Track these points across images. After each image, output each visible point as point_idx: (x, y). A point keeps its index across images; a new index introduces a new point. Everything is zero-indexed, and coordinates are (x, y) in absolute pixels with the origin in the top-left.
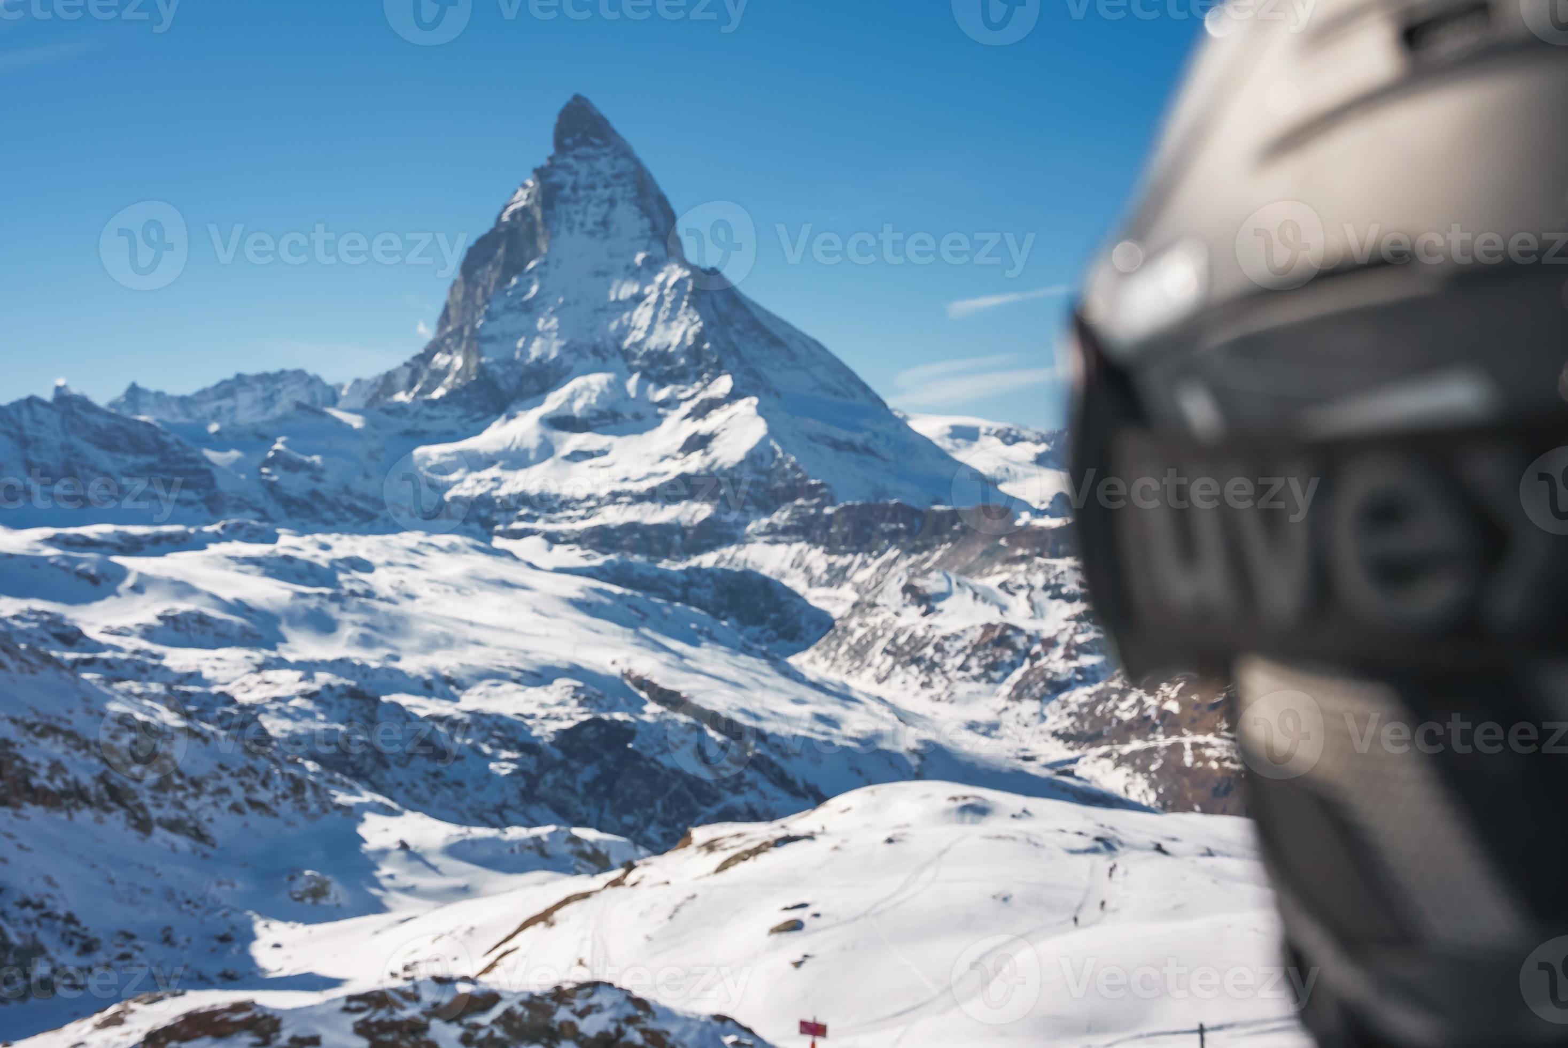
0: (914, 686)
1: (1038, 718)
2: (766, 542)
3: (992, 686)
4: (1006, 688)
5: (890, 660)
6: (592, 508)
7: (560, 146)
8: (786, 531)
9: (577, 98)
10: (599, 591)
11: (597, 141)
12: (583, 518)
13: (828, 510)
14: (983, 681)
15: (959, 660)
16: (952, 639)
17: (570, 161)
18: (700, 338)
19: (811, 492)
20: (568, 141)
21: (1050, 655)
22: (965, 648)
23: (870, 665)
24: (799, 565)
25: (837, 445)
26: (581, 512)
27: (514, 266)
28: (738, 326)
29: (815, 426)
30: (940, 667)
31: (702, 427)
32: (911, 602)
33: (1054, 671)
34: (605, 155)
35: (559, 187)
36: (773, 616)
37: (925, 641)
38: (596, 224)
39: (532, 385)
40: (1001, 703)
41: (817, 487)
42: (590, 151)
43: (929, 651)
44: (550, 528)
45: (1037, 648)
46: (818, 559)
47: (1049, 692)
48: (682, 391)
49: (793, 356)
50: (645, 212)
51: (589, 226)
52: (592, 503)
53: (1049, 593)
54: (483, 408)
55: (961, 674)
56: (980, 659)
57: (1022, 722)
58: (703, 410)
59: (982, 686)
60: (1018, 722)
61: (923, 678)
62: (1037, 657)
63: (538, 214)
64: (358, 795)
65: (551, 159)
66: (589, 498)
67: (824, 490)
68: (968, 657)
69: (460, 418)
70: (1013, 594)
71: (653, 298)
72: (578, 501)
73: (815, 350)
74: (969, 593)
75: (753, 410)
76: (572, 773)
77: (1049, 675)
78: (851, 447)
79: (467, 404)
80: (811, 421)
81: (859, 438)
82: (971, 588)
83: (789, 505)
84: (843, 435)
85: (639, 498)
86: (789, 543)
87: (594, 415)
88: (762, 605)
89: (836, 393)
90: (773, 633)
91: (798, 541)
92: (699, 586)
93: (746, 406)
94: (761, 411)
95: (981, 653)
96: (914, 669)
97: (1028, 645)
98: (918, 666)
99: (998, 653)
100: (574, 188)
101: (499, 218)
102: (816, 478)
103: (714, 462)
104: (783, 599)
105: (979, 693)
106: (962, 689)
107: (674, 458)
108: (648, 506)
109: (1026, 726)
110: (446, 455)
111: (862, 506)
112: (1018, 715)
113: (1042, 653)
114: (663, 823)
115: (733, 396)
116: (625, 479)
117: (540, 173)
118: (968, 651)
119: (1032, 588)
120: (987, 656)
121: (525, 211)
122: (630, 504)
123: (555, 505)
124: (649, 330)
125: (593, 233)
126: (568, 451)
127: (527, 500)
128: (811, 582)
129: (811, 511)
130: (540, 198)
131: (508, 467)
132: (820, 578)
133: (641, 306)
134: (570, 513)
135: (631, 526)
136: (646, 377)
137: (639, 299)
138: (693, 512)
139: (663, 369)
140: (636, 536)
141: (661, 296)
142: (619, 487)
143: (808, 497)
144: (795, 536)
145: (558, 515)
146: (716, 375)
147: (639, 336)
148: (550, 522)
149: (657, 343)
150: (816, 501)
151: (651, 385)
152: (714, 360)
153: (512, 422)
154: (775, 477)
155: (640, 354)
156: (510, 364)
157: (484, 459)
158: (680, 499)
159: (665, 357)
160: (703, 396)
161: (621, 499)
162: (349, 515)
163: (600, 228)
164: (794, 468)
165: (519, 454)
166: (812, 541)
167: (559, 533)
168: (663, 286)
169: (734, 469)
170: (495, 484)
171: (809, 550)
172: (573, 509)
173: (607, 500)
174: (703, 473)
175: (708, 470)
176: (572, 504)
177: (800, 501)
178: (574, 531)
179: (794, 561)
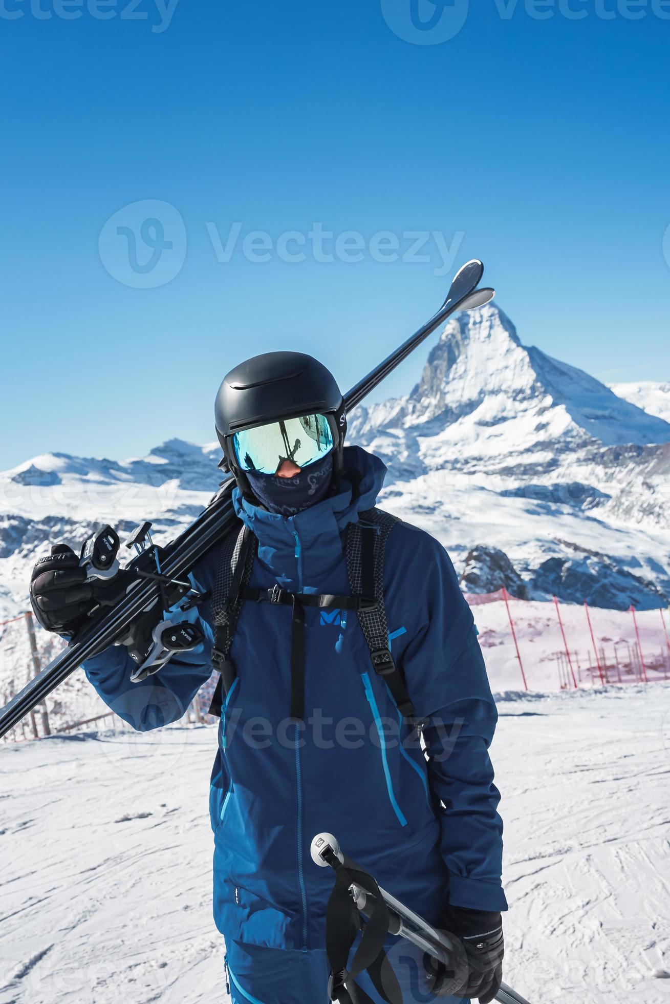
0: (653, 523)
5: (641, 514)
6: (502, 459)
8: (585, 460)
12: (499, 463)
19: (593, 443)
23: (633, 517)
24: (593, 474)
25: (597, 418)
26: (497, 461)
27: (452, 360)
29: (587, 411)
31: (543, 419)
32: (646, 489)
37: (655, 505)
38: (485, 338)
41: (595, 441)
43: (657, 509)
44: (485, 469)
46: (600, 470)
48: (531, 404)
49: (571, 378)
50: (506, 329)
51: (482, 339)
52: (501, 457)
58: (542, 411)
61: (656, 520)
63: (459, 337)
66: (499, 455)
67: (600, 442)
71: (512, 367)
72: (495, 457)
73: (580, 374)
75: (564, 411)
78: (604, 417)
80: (585, 408)
81: (606, 413)
83: (585, 449)
84: (600, 413)
85: (522, 453)
86: (587, 465)
87: (496, 419)
89: (592, 391)
91: (591, 464)
93: (561, 409)
94: (568, 410)
96: (652, 517)
98: (653, 515)
101: (441, 338)
102: (595, 437)
103: (551, 435)
107: (532, 434)
108: (525, 456)
111: (617, 447)
115: (554, 405)
116: (514, 445)
121: (453, 336)
122: (518, 455)
123: (486, 459)
124: (513, 379)
125: (484, 342)
126: (487, 436)
127: (475, 459)
128: (599, 481)
129: (595, 451)
130: (459, 330)
131: (463, 445)
132: (602, 479)
133: (508, 370)
134: (492, 462)
135: (519, 465)
136: (515, 399)
137: (506, 367)
138: (545, 456)
139: (520, 396)
140: (522, 469)
141: (515, 366)
142: (511, 449)
143: (592, 446)
144: (589, 462)
145: (488, 463)
146: (544, 397)
147: (509, 383)
148: (485, 466)
149: (517, 385)
150: (596, 446)
151: (517, 403)
152: (543, 390)
153: (462, 426)
154: (577, 438)
155: (511, 391)
156: (457, 402)
157: (453, 443)
158: (538, 451)
159: (521, 391)
160: (540, 406)
161: (513, 454)
162: (405, 473)
163: (487, 339)
164: (585, 434)
165: (467, 439)
166: (597, 463)
167: (489, 471)
168: (515, 361)
169: (560, 437)
170: (459, 453)
171: (596, 467)
172: (494, 460)
173: (508, 455)
174: (547, 440)
175: (549, 438)
176: (493, 458)
177: (590, 447)
178: (495, 469)
179: (590, 473)
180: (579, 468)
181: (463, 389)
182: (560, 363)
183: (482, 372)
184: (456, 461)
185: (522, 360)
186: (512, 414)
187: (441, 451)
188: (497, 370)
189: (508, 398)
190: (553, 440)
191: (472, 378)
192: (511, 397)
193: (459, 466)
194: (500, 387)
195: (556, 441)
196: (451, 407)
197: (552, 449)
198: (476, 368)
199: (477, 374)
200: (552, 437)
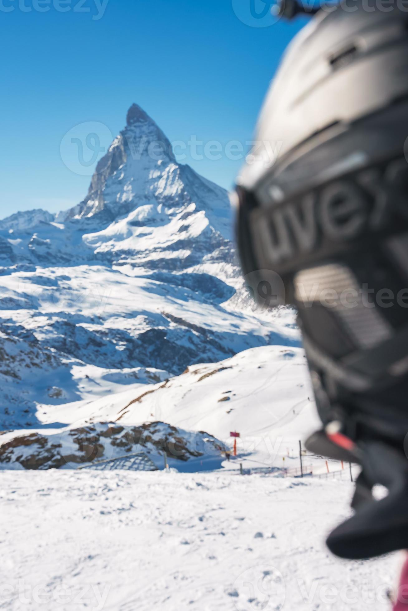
6: (147, 254)
7: (129, 123)
8: (217, 259)
9: (134, 105)
10: (151, 283)
11: (142, 120)
12: (144, 257)
13: (232, 251)
17: (133, 128)
18: (183, 190)
19: (226, 244)
20: (132, 121)
24: (223, 271)
26: (144, 255)
27: (115, 168)
28: (197, 185)
29: (226, 220)
31: (185, 222)
34: (145, 125)
39: (123, 210)
41: (227, 242)
42: (140, 124)
44: (133, 262)
46: (229, 268)
48: (178, 210)
49: (217, 195)
52: (147, 252)
58: (185, 217)
59: (290, 310)
63: (122, 148)
64: (70, 359)
65: (126, 128)
66: (146, 250)
69: (98, 223)
71: (165, 177)
72: (142, 252)
73: (225, 193)
75: (203, 216)
76: (145, 348)
79: (101, 218)
80: (224, 219)
83: (218, 249)
85: (164, 249)
86: (219, 263)
87: (146, 220)
88: (210, 286)
91: (222, 262)
93: (201, 214)
94: (207, 216)
101: (108, 150)
102: (227, 239)
103: (190, 235)
105: (289, 313)
107: (176, 234)
108: (167, 252)
110: (94, 237)
114: (179, 365)
115: (196, 211)
116: (159, 243)
117: (123, 133)
121: (117, 147)
122: (161, 252)
123: (134, 253)
124: (164, 188)
126: (138, 234)
127: (124, 252)
128: (227, 277)
129: (226, 251)
131: (116, 240)
132: (230, 275)
133: (161, 180)
134: (139, 256)
135: (162, 260)
136: (164, 205)
137: (160, 178)
138: (184, 253)
139: (170, 202)
140: (164, 263)
141: (168, 176)
142: (156, 246)
143: (224, 246)
145: (135, 257)
146: (190, 203)
147: (161, 190)
148: (133, 259)
149: (167, 193)
150: (227, 247)
151: (166, 208)
152: (188, 198)
153: (117, 224)
154: (213, 239)
155: (162, 197)
156: (115, 203)
157: (107, 239)
158: (178, 249)
159: (170, 198)
160: (185, 211)
161: (157, 250)
162: (61, 260)
164: (219, 236)
165: (120, 236)
166: (227, 262)
167: (136, 263)
168: (169, 172)
169: (198, 237)
170: (112, 247)
171: (226, 265)
172: (141, 254)
173: (153, 251)
174: (187, 239)
175: (188, 237)
176: (140, 253)
177: (222, 248)
178: (141, 262)
179: (221, 269)
180: (212, 265)
184: (109, 253)
186: (161, 217)
187: (98, 245)
189: (159, 203)
190: (192, 240)
192: (162, 202)
193: (109, 258)
194: (153, 193)
195: (194, 241)
196: (110, 207)
197: (191, 248)
200: (191, 237)
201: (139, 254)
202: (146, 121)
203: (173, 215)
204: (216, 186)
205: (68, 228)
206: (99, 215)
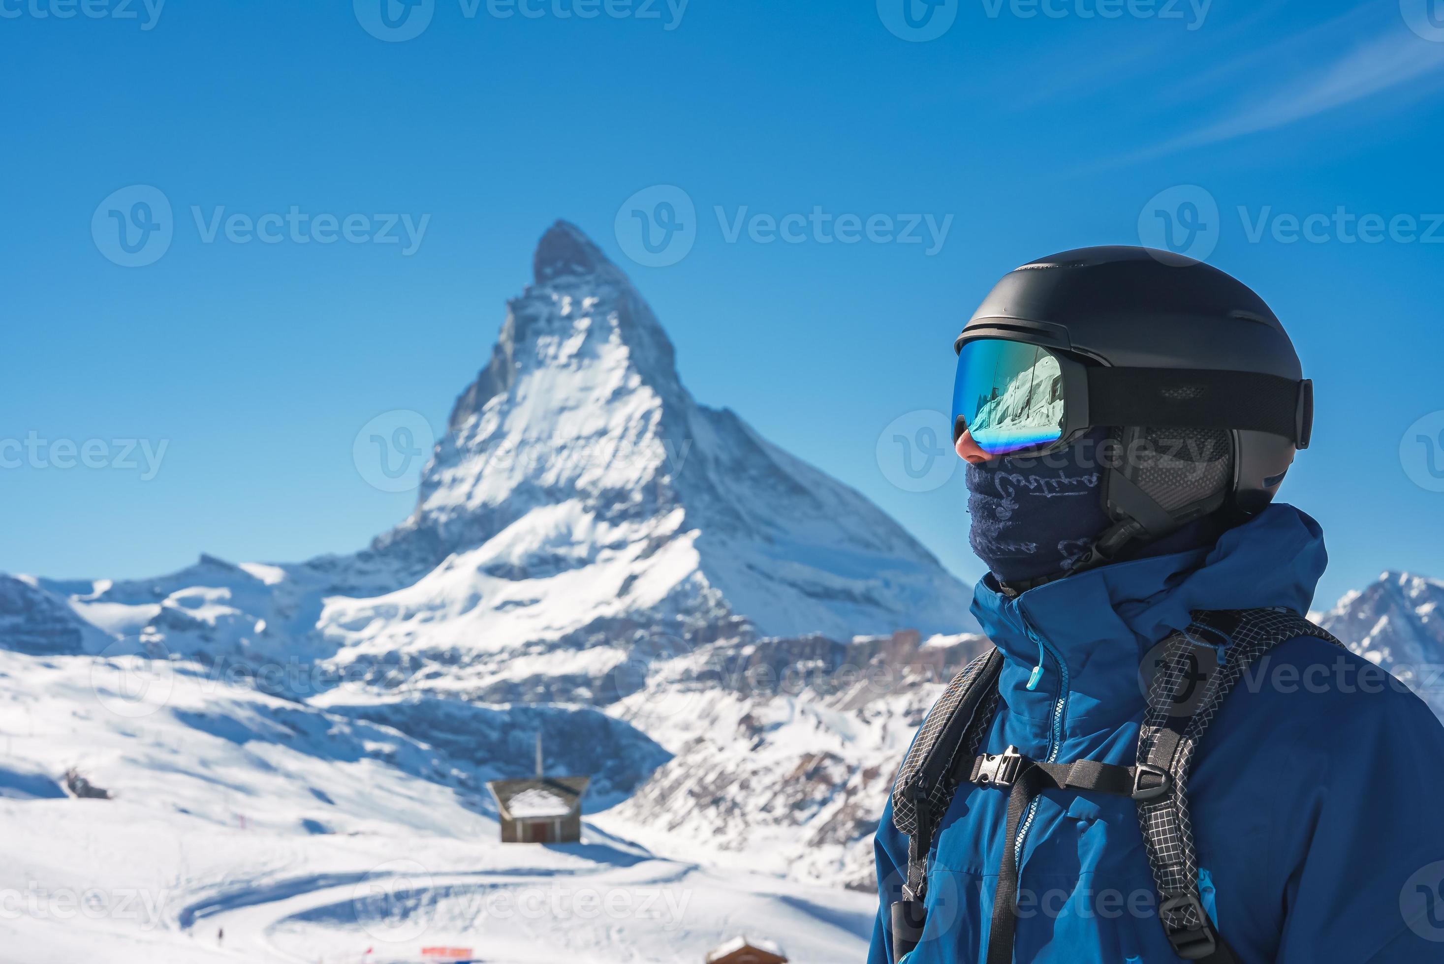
0: (706, 830)
1: (836, 866)
2: (680, 691)
3: (795, 828)
4: (809, 832)
5: (692, 801)
6: (503, 661)
7: (540, 277)
8: (702, 677)
9: (560, 223)
11: (579, 269)
12: (493, 673)
13: (748, 651)
14: (785, 823)
15: (762, 800)
16: (761, 773)
17: (548, 291)
18: (661, 471)
19: (732, 629)
20: (548, 271)
21: (869, 788)
22: (774, 784)
23: (668, 811)
26: (492, 667)
28: (753, 472)
30: (741, 809)
31: (641, 568)
32: (743, 736)
33: (868, 808)
34: (587, 283)
35: (534, 319)
36: (610, 763)
37: (732, 777)
38: (570, 356)
39: (477, 532)
40: (799, 849)
41: (738, 624)
42: (571, 279)
43: (733, 790)
45: (856, 780)
46: (729, 707)
47: (856, 834)
48: (636, 531)
49: (818, 505)
51: (563, 359)
52: (505, 656)
53: (909, 720)
54: (423, 560)
55: (764, 815)
56: (789, 796)
57: (815, 873)
58: (651, 548)
59: (784, 829)
60: (810, 873)
61: (719, 823)
62: (852, 792)
63: (510, 349)
65: (528, 290)
66: (502, 651)
67: (746, 628)
68: (775, 794)
69: (397, 571)
70: (868, 722)
71: (617, 432)
72: (491, 655)
74: (813, 721)
75: (690, 546)
77: (860, 814)
79: (406, 556)
80: (796, 566)
82: (817, 715)
83: (709, 647)
85: (552, 647)
86: (702, 691)
87: (535, 561)
88: (599, 749)
89: (867, 545)
90: (606, 783)
91: (712, 688)
92: (523, 728)
94: (700, 544)
95: (790, 790)
96: (712, 812)
97: (846, 777)
98: (718, 807)
99: (808, 789)
100: (550, 320)
102: (739, 614)
103: (634, 601)
104: (624, 742)
105: (776, 838)
106: (757, 833)
107: (603, 599)
108: (559, 655)
109: (818, 877)
110: (362, 609)
111: (780, 643)
112: (813, 864)
113: (861, 787)
115: (683, 529)
116: (547, 628)
117: (515, 306)
118: (777, 788)
119: (890, 714)
120: (797, 792)
122: (540, 654)
123: (466, 659)
124: (608, 466)
125: (566, 366)
126: (498, 600)
127: (437, 656)
129: (731, 652)
130: (512, 332)
131: (426, 620)
133: (603, 440)
134: (480, 668)
135: (536, 680)
136: (599, 517)
137: (602, 433)
139: (618, 507)
140: (541, 689)
141: (626, 429)
142: (533, 637)
143: (729, 637)
144: (710, 683)
145: (469, 670)
146: (669, 508)
147: (596, 473)
148: (459, 678)
149: (613, 480)
150: (736, 640)
151: (603, 526)
152: (670, 493)
153: (450, 573)
154: (698, 615)
155: (596, 492)
156: (454, 509)
157: (402, 612)
158: (594, 646)
159: (621, 495)
160: (653, 533)
161: (535, 649)
163: (574, 362)
164: (719, 604)
165: (443, 606)
166: (726, 687)
168: (628, 419)
169: (654, 608)
170: (407, 639)
171: (722, 698)
172: (486, 664)
173: (519, 652)
174: (622, 615)
175: (627, 612)
176: (485, 659)
177: (721, 642)
178: (479, 688)
179: (704, 710)
180: (680, 696)
181: (479, 478)
182: (795, 462)
183: (538, 440)
184: (392, 659)
185: (647, 416)
186: (581, 551)
187: (366, 633)
188: (578, 438)
189: (586, 510)
190: (636, 617)
191: (508, 452)
192: (593, 508)
193: (392, 673)
194: (572, 481)
195: (643, 620)
196: (436, 521)
197: (628, 641)
198: (526, 430)
199: (523, 443)
200: (634, 607)
201: (480, 663)
202: (591, 270)
203: (618, 546)
204: (821, 478)
205: (295, 582)
206: (404, 546)
